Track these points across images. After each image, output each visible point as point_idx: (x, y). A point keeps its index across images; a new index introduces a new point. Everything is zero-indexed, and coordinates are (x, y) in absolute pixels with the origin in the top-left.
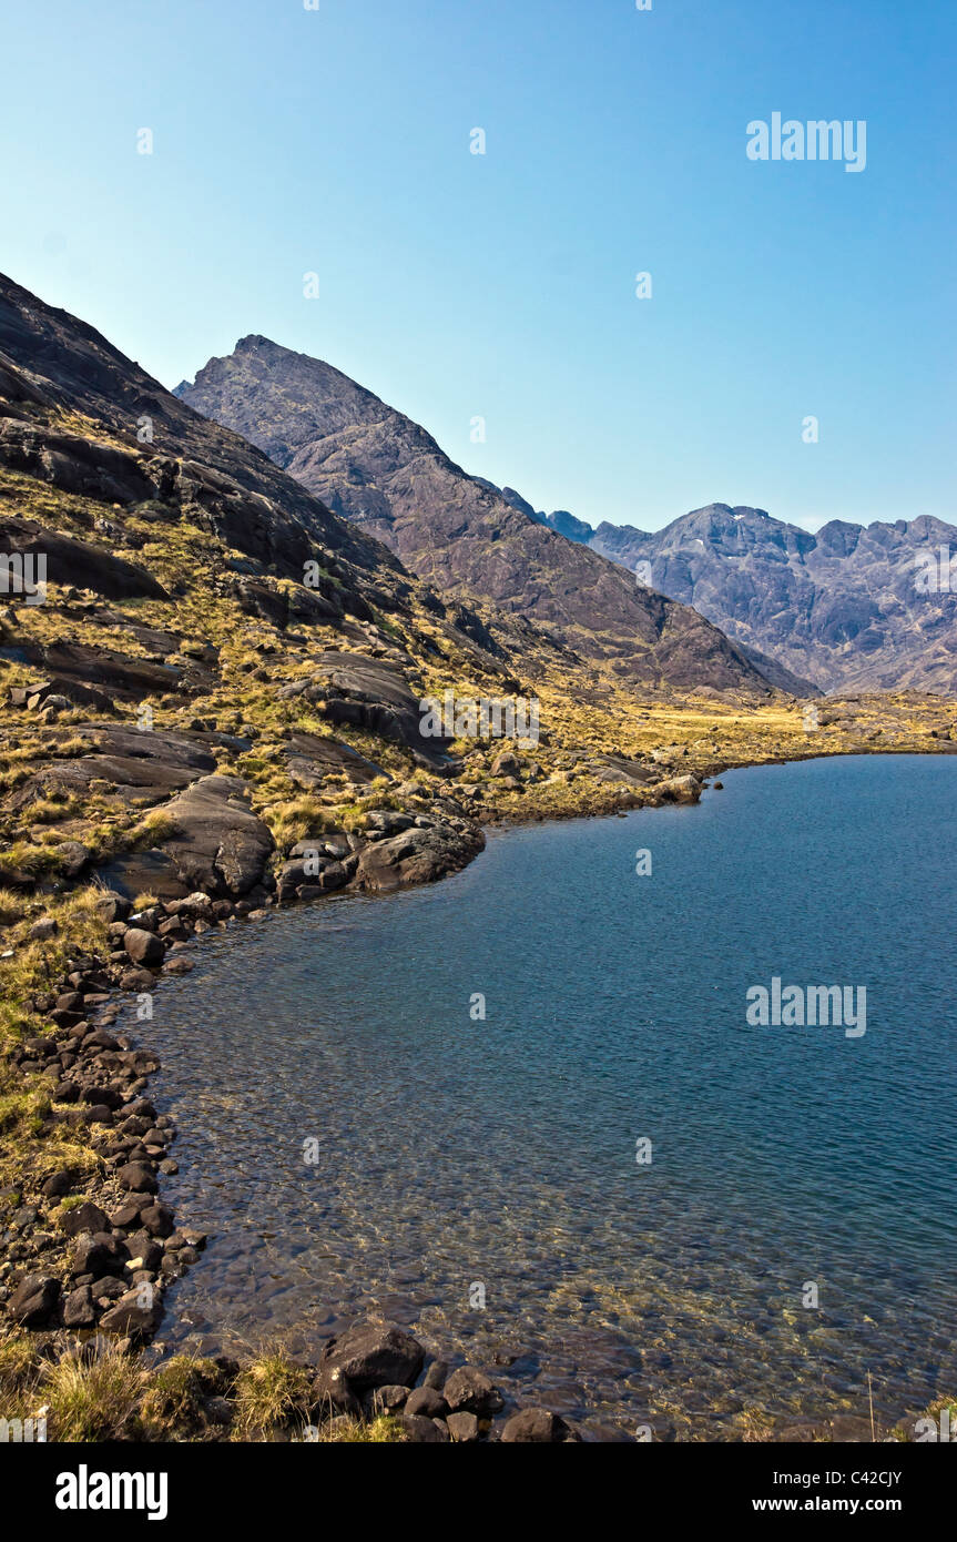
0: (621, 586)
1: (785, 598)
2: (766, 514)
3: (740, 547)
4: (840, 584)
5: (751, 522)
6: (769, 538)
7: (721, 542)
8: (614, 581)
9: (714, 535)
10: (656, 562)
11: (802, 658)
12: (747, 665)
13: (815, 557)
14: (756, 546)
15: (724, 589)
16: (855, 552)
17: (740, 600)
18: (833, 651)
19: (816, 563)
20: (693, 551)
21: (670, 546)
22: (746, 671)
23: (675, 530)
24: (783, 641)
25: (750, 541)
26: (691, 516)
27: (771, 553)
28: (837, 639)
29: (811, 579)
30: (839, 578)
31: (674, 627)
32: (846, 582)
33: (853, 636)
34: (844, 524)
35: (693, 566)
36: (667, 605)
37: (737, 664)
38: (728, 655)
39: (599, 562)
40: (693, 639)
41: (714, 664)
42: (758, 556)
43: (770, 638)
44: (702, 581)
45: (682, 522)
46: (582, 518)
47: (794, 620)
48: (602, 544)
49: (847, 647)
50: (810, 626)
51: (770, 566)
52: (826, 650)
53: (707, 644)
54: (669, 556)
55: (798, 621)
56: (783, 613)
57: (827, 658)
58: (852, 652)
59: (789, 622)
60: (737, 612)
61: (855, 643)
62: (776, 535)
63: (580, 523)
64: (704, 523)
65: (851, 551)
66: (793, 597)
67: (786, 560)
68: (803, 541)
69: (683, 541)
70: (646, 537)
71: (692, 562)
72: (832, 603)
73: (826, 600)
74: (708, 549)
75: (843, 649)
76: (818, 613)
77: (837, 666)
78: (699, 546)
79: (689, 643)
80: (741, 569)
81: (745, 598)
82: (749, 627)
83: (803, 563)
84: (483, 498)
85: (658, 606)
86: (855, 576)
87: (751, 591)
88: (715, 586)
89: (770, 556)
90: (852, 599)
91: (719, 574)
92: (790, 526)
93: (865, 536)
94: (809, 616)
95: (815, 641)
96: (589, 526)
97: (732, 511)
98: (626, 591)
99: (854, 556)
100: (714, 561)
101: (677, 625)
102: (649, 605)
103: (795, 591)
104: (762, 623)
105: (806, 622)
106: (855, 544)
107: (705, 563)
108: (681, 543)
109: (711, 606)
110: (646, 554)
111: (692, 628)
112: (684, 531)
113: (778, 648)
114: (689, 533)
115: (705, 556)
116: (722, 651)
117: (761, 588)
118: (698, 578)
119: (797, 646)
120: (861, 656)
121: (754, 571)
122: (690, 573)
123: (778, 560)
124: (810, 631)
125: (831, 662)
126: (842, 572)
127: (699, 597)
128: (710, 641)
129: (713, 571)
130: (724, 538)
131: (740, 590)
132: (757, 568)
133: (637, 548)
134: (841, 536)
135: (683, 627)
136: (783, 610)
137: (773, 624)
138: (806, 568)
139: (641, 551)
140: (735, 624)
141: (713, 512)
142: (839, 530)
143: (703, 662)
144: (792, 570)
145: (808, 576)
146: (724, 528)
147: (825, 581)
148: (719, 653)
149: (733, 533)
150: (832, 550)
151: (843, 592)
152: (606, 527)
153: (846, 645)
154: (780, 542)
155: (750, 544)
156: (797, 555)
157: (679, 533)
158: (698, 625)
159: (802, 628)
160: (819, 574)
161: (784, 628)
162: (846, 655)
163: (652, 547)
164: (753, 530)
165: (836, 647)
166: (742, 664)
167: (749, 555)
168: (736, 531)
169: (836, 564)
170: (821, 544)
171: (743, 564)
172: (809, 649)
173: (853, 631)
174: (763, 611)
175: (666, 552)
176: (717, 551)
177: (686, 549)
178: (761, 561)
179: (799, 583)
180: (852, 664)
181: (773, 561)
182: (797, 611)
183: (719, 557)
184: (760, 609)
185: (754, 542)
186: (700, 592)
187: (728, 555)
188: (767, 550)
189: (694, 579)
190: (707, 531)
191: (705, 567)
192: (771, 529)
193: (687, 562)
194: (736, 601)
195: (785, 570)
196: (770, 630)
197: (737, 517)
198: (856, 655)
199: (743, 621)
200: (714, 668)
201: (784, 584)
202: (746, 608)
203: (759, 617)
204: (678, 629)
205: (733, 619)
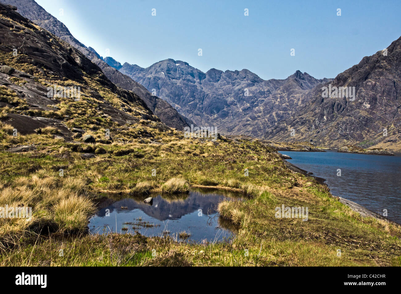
0: (141, 91)
1: (193, 96)
2: (188, 64)
3: (178, 76)
4: (214, 92)
5: (182, 67)
6: (189, 73)
7: (170, 74)
8: (139, 90)
9: (168, 71)
10: (146, 79)
11: (199, 119)
12: (185, 122)
13: (205, 81)
14: (184, 76)
15: (171, 92)
16: (220, 81)
17: (177, 96)
18: (210, 117)
19: (206, 84)
20: (160, 76)
21: (151, 73)
22: (184, 125)
23: (153, 68)
24: (193, 112)
25: (182, 74)
26: (160, 63)
27: (189, 79)
28: (212, 113)
29: (203, 90)
30: (214, 90)
31: (160, 108)
32: (216, 92)
33: (218, 112)
34: (216, 70)
35: (160, 82)
36: (157, 100)
37: (181, 122)
38: (179, 119)
39: (133, 82)
40: (167, 112)
41: (174, 121)
42: (184, 80)
43: (188, 111)
44: (163, 88)
45: (156, 65)
46: (117, 60)
47: (197, 105)
48: (125, 71)
49: (216, 116)
50: (202, 107)
51: (189, 84)
52: (208, 117)
53: (171, 114)
54: (151, 78)
55: (198, 105)
56: (193, 102)
57: (208, 120)
58: (217, 118)
59: (195, 106)
60: (176, 100)
61: (219, 115)
62: (191, 72)
63: (116, 62)
64: (165, 66)
65: (218, 80)
66: (197, 96)
67: (194, 82)
68: (201, 75)
69: (157, 72)
70: (142, 70)
71: (159, 81)
72: (211, 99)
73: (209, 98)
74: (166, 76)
75: (214, 117)
76: (206, 103)
77: (212, 123)
78: (162, 74)
79: (165, 114)
80: (178, 84)
81: (178, 96)
82: (180, 107)
83: (201, 84)
84: (89, 55)
85: (154, 100)
86: (219, 90)
87: (181, 93)
88: (168, 90)
89: (189, 80)
90: (218, 98)
91: (170, 86)
92: (197, 69)
93: (223, 75)
94: (202, 104)
95: (204, 113)
96: (120, 64)
97: (175, 62)
98: (143, 94)
99: (219, 82)
100: (168, 81)
101: (161, 107)
102: (151, 99)
103: (197, 94)
104: (185, 105)
105: (201, 106)
106: (220, 78)
107: (164, 81)
108: (156, 73)
109: (166, 98)
110: (142, 76)
111: (166, 108)
112: (157, 68)
113: (191, 115)
114: (159, 69)
115: (164, 78)
116: (176, 117)
117: (185, 92)
118: (161, 87)
119: (197, 115)
120: (220, 119)
121: (183, 85)
122: (158, 85)
123: (192, 82)
124: (202, 109)
125: (209, 121)
126: (215, 88)
127: (162, 94)
128: (172, 113)
129: (167, 85)
130: (172, 72)
131: (177, 92)
132: (184, 84)
133: (139, 73)
134: (214, 74)
135: (163, 108)
136: (193, 101)
137: (189, 106)
138: (202, 85)
139: (140, 75)
140: (175, 105)
141: (168, 62)
142: (214, 72)
143: (170, 121)
144: (197, 86)
145: (202, 89)
146: (172, 68)
147: (208, 91)
148: (176, 118)
149: (175, 70)
150: (211, 79)
151: (215, 96)
152: (127, 64)
153: (215, 115)
154: (192, 75)
155: (181, 75)
156: (199, 80)
157: (155, 69)
158: (168, 107)
159: (200, 108)
160: (207, 88)
161: (193, 108)
162: (215, 119)
163: (144, 74)
164: (183, 70)
165: (211, 116)
166: (183, 122)
167: (181, 79)
168: (176, 70)
169: (213, 85)
170: (207, 77)
171: (179, 83)
172: (202, 116)
173: (218, 110)
174: (185, 101)
175: (149, 76)
176: (169, 76)
177: (157, 75)
178: (185, 82)
179: (199, 91)
180: (217, 122)
181: (190, 82)
182: (198, 102)
183: (170, 80)
184: (184, 100)
185: (183, 74)
186: (163, 92)
187: (173, 79)
188: (188, 78)
189: (160, 87)
190: (166, 69)
191: (164, 83)
192: (190, 70)
193: (158, 80)
194: (175, 96)
195: (194, 86)
196: (187, 108)
197: (177, 65)
198: (218, 119)
199: (178, 104)
200: (174, 123)
201: (193, 91)
202: (179, 99)
203: (184, 103)
204: (161, 108)
205: (174, 103)
